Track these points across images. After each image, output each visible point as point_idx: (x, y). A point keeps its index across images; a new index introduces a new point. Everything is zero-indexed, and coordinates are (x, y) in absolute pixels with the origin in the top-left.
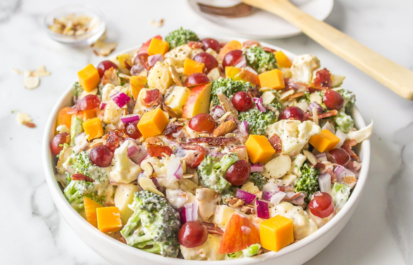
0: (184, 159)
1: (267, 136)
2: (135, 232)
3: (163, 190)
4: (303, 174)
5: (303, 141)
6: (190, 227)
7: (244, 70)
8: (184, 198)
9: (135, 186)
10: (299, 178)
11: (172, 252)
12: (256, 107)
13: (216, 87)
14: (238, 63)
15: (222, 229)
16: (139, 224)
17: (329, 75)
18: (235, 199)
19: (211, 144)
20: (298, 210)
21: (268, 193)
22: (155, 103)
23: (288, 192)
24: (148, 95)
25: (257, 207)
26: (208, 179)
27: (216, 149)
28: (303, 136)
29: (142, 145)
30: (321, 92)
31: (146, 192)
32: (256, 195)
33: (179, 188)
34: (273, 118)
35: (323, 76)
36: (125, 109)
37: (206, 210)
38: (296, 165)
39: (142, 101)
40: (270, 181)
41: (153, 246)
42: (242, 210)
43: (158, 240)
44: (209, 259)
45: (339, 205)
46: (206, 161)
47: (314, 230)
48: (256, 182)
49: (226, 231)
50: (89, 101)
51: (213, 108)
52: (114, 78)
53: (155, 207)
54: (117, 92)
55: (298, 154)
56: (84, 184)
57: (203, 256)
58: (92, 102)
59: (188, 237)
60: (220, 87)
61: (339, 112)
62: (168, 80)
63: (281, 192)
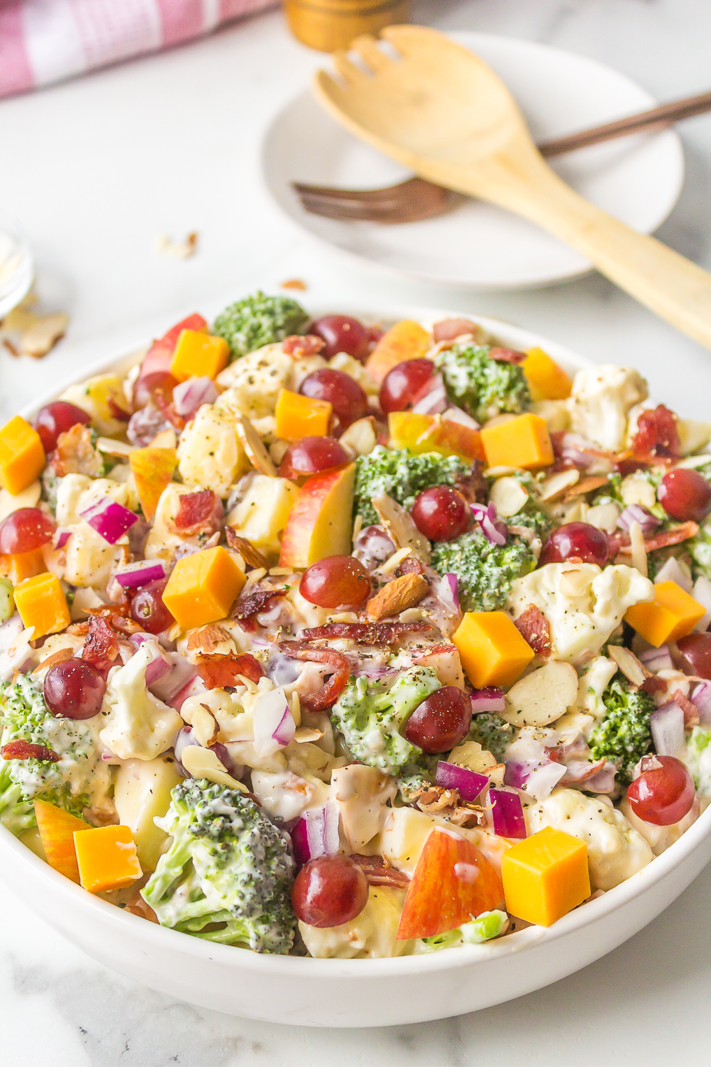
0: (295, 690)
1: (512, 611)
2: (179, 890)
3: (244, 774)
4: (611, 709)
5: (608, 623)
6: (322, 875)
7: (441, 422)
8: (302, 794)
9: (169, 763)
10: (599, 720)
11: (277, 939)
12: (479, 529)
13: (367, 477)
14: (424, 396)
15: (403, 870)
16: (188, 869)
17: (673, 423)
18: (433, 789)
19: (362, 643)
20: (600, 811)
21: (519, 768)
22: (206, 527)
23: (571, 762)
24: (185, 506)
25: (493, 809)
26: (362, 741)
27: (378, 656)
28: (606, 610)
29: (176, 651)
30: (651, 472)
31: (202, 784)
32: (487, 775)
33: (287, 768)
34: (526, 557)
35: (656, 427)
36: (125, 546)
37: (359, 823)
38: (591, 688)
39: (168, 524)
40: (522, 733)
41: (228, 924)
42: (455, 817)
43: (241, 914)
44: (373, 953)
45: (708, 788)
46: (353, 695)
47: (644, 863)
48: (487, 738)
49: (415, 878)
50: (23, 529)
51: (362, 535)
52: (86, 455)
53: (228, 824)
54: (98, 500)
55: (595, 657)
56: (36, 768)
57: (358, 945)
58: (31, 530)
59: (317, 900)
60: (379, 478)
61: (701, 527)
62: (235, 460)
63: (554, 764)
